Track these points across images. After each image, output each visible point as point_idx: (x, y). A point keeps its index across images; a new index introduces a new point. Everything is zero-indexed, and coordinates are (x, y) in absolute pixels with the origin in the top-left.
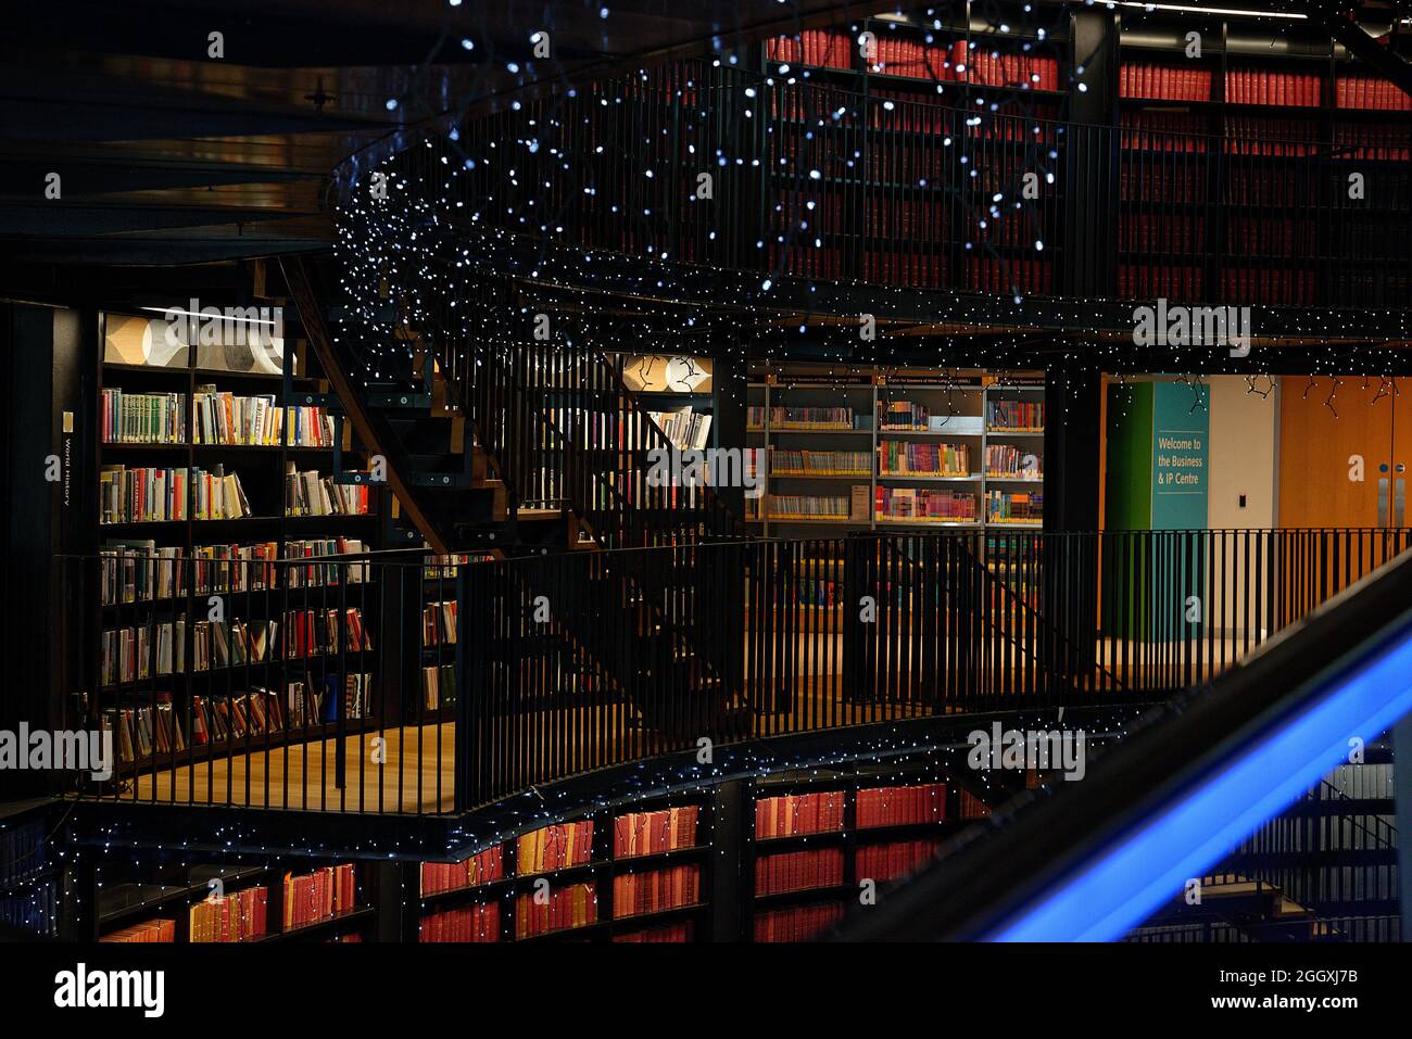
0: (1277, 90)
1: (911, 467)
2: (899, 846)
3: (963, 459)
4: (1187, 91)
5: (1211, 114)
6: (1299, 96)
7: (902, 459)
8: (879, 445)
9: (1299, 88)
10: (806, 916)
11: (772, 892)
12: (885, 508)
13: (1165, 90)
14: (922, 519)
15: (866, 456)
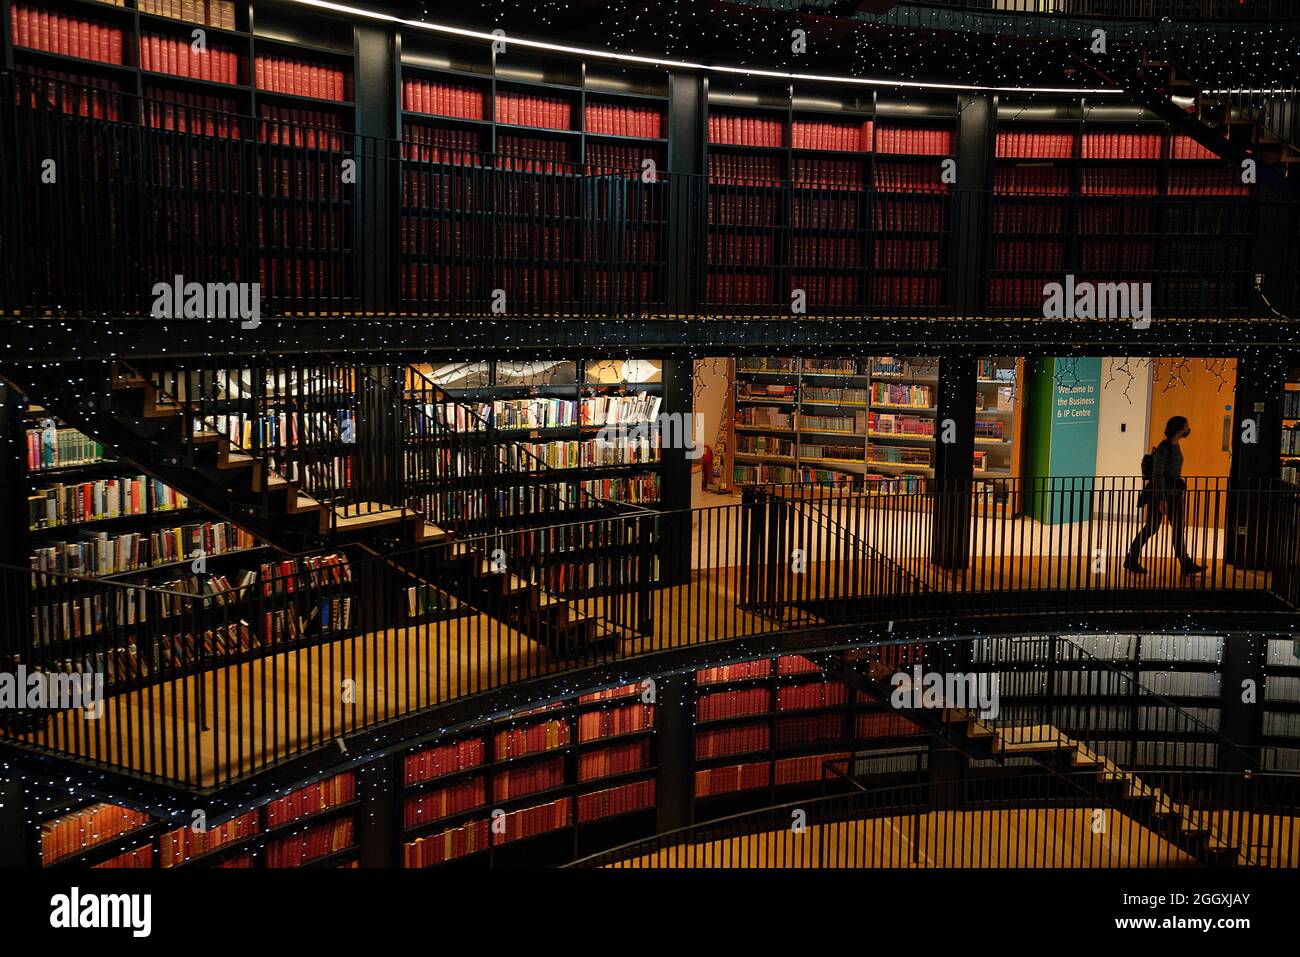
0: (1126, 147)
1: (892, 400)
2: (813, 685)
3: (926, 396)
4: (1053, 150)
5: (1072, 168)
6: (1143, 151)
7: (886, 395)
8: (871, 385)
9: (1144, 145)
10: (738, 733)
11: (712, 718)
12: (875, 427)
13: (1036, 151)
14: (899, 435)
15: (863, 393)
